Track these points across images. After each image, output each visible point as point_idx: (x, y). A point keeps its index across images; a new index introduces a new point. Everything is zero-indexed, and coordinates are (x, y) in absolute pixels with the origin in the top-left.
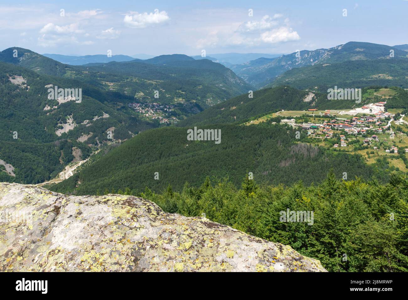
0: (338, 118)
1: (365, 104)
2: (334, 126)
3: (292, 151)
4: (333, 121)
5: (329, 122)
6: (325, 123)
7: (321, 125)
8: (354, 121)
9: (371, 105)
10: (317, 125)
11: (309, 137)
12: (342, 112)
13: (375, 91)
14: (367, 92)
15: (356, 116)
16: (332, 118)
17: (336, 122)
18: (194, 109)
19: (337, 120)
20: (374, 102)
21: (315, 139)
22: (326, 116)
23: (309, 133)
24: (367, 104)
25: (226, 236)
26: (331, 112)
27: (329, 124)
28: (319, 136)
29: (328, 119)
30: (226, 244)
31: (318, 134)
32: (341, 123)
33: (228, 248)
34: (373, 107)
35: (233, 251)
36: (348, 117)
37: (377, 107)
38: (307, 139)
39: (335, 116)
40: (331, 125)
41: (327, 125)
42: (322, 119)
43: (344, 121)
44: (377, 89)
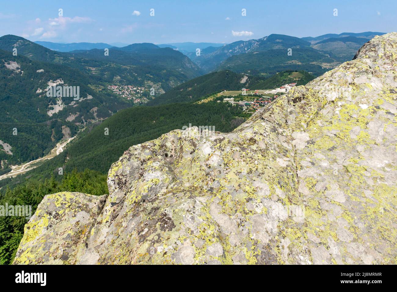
0: (264, 97)
1: (282, 85)
2: (261, 103)
3: (232, 125)
4: (260, 99)
5: (257, 100)
6: (255, 101)
7: (252, 103)
8: (275, 99)
9: (286, 86)
10: (250, 102)
11: (244, 113)
12: (267, 92)
13: (289, 74)
14: (283, 75)
15: (275, 95)
16: (260, 96)
17: (262, 99)
18: (160, 91)
19: (263, 98)
20: (288, 84)
21: (248, 114)
22: (255, 95)
23: (244, 109)
24: (284, 84)
26: (259, 92)
27: (258, 101)
28: (251, 112)
29: (257, 97)
31: (250, 110)
32: (267, 100)
34: (288, 87)
36: (271, 95)
37: (291, 87)
38: (242, 114)
39: (262, 94)
40: (259, 102)
41: (257, 102)
42: (253, 97)
43: (268, 99)
44: (290, 72)
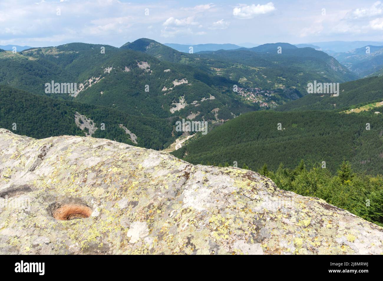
25: (345, 220)
30: (345, 227)
33: (348, 232)
35: (354, 235)
